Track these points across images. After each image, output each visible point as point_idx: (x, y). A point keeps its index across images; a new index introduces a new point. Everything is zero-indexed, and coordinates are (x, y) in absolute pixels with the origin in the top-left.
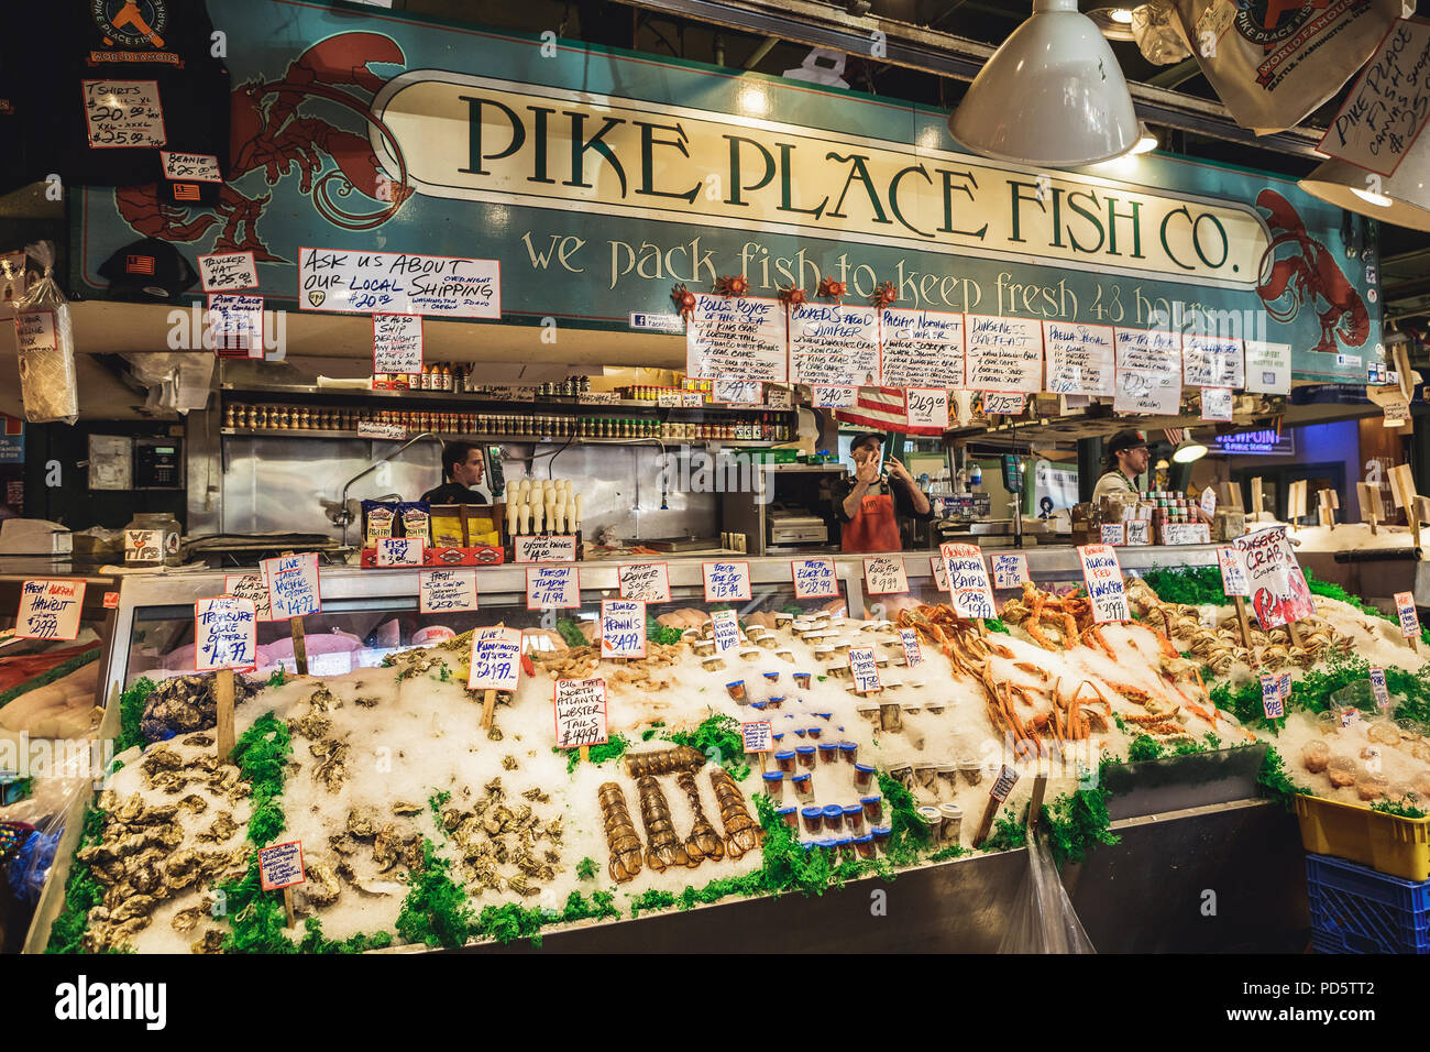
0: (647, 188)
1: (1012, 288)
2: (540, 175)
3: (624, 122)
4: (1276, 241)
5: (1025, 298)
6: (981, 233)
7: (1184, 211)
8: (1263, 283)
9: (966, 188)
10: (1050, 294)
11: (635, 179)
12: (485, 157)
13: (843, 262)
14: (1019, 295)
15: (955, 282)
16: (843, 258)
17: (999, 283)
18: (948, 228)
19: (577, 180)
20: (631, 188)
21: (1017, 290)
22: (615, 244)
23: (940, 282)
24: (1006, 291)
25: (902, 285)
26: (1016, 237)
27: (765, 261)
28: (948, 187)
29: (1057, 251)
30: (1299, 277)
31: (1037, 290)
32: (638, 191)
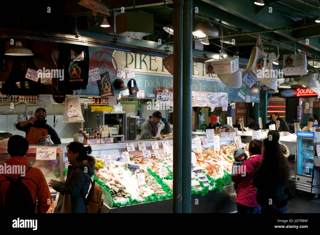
0: (150, 69)
1: (202, 86)
2: (136, 68)
5: (204, 88)
9: (196, 65)
10: (208, 87)
12: (128, 64)
15: (194, 85)
19: (141, 68)
20: (148, 69)
22: (146, 81)
26: (203, 75)
27: (167, 83)
32: (149, 70)
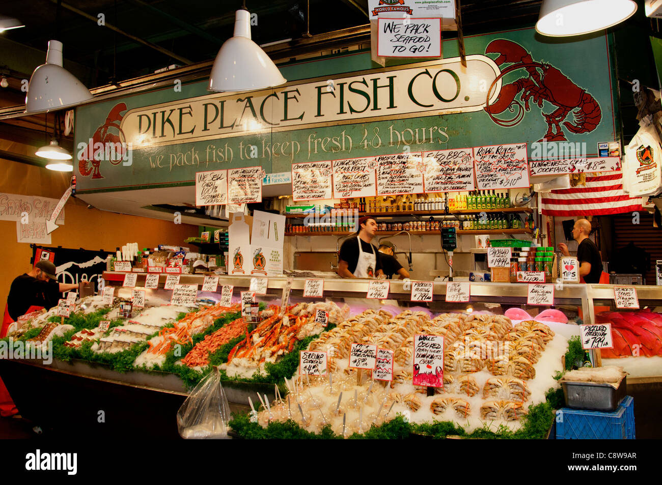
0: (180, 133)
1: (316, 141)
2: (154, 136)
3: (175, 110)
4: (503, 73)
5: (322, 145)
6: (301, 117)
7: (427, 73)
8: (491, 103)
9: (295, 97)
10: (336, 140)
11: (177, 131)
13: (241, 145)
14: (319, 144)
15: (288, 144)
16: (241, 143)
17: (309, 140)
18: (286, 119)
19: (163, 135)
20: (176, 133)
21: (318, 142)
22: (171, 155)
23: (281, 146)
24: (313, 143)
25: (264, 151)
26: (319, 114)
27: (214, 151)
28: (286, 99)
29: (342, 117)
30: (525, 93)
31: (329, 139)
32: (178, 134)
